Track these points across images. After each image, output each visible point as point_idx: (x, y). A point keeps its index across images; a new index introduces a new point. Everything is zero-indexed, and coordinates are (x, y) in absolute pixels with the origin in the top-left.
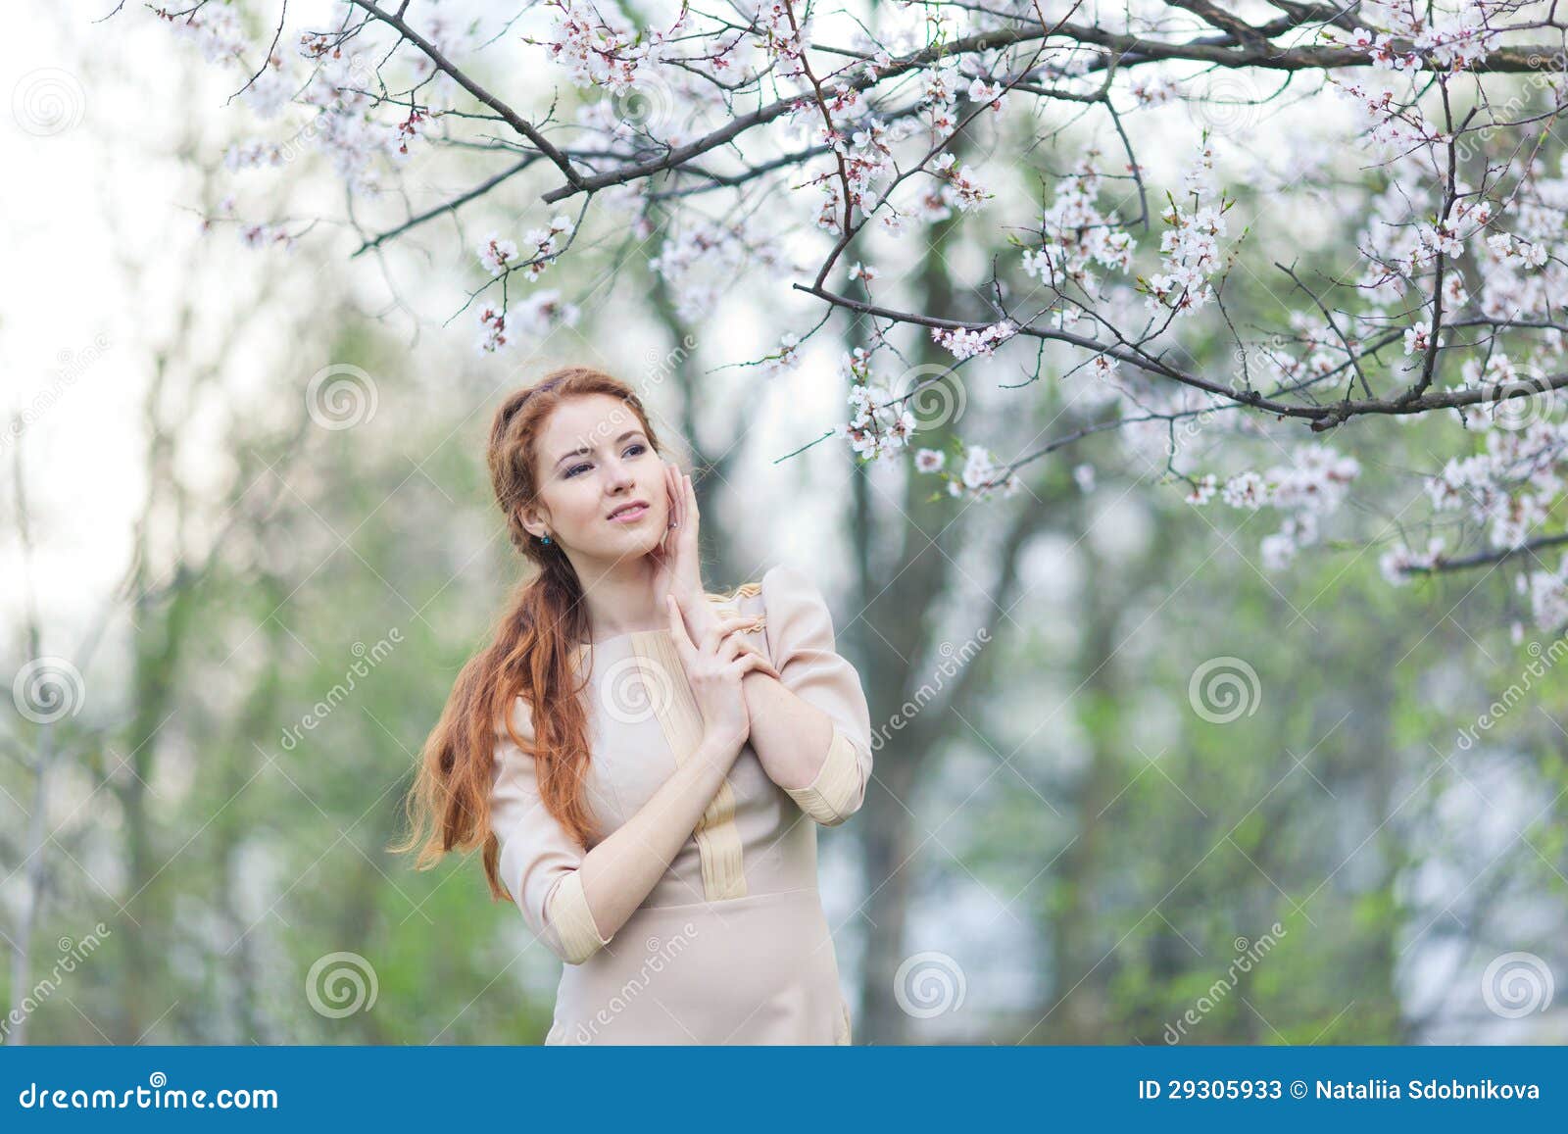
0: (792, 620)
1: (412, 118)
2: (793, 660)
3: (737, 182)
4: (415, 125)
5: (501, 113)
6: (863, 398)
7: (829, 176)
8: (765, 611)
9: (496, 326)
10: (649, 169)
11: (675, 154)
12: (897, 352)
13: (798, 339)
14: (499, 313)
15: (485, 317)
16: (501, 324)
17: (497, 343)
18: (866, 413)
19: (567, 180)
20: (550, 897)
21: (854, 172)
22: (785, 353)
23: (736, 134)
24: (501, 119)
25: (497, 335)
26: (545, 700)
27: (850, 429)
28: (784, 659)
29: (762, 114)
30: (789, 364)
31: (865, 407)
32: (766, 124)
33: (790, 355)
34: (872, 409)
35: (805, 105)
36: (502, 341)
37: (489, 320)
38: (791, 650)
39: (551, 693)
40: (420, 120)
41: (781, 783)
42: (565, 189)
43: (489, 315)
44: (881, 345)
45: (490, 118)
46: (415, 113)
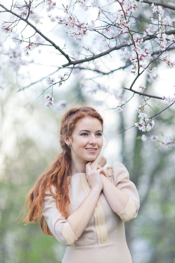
0: (120, 174)
1: (29, 45)
2: (119, 183)
3: (108, 74)
4: (30, 47)
5: (52, 44)
6: (142, 115)
7: (134, 59)
8: (113, 172)
9: (50, 100)
10: (88, 60)
11: (95, 57)
12: (150, 106)
13: (125, 102)
14: (50, 96)
15: (47, 97)
16: (51, 99)
17: (50, 104)
18: (143, 120)
19: (68, 61)
20: (62, 228)
21: (141, 58)
22: (122, 106)
23: (110, 52)
24: (52, 45)
25: (50, 102)
26: (60, 185)
27: (138, 124)
28: (117, 183)
29: (117, 47)
30: (123, 108)
31: (143, 118)
32: (118, 50)
33: (123, 106)
34: (145, 119)
35: (129, 40)
36: (51, 104)
37: (48, 98)
38: (119, 180)
39: (62, 183)
40: (32, 45)
41: (115, 211)
42: (68, 64)
43: (48, 97)
44: (146, 104)
45: (49, 45)
46: (30, 43)
